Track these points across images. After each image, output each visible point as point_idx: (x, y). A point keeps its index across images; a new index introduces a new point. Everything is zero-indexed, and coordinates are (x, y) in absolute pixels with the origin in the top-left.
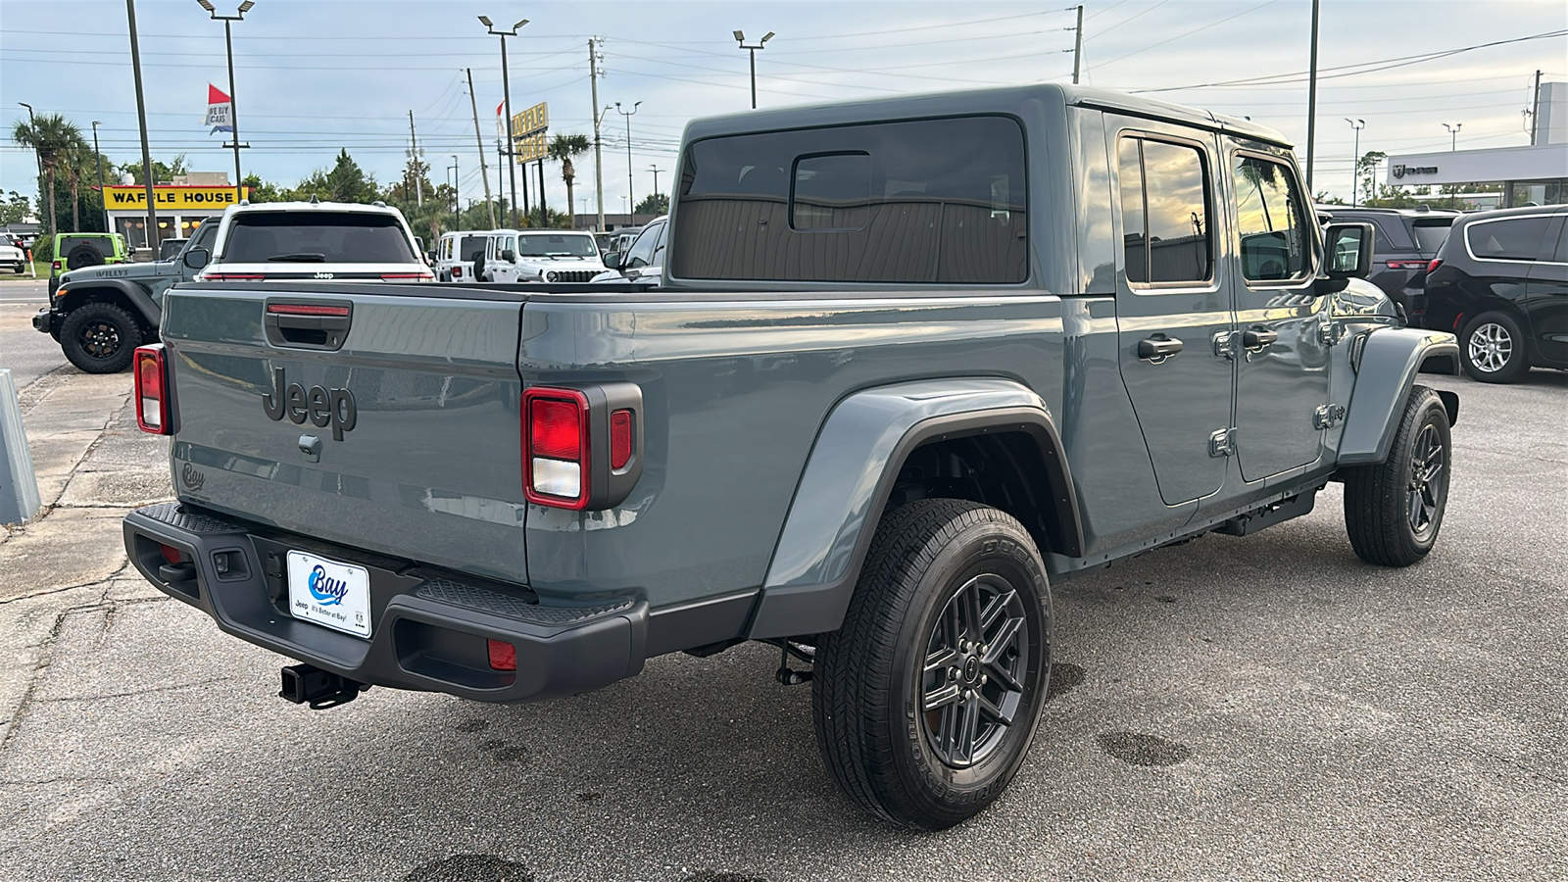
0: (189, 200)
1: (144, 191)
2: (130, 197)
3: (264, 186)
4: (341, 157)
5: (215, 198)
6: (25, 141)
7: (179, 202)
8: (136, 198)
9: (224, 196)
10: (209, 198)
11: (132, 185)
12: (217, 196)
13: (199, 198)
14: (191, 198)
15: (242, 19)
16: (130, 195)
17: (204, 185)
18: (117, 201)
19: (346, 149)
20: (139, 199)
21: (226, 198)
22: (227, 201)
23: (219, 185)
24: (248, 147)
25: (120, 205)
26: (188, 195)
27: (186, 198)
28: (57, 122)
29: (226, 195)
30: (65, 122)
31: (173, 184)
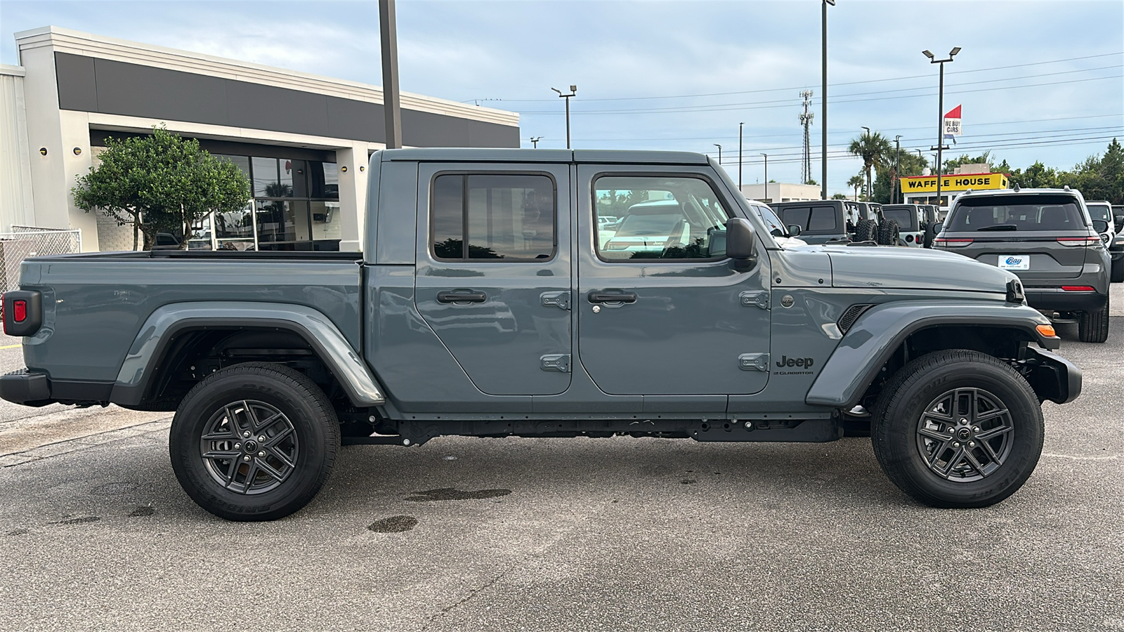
0: (959, 184)
1: (936, 179)
2: (920, 184)
3: (1046, 170)
4: (1112, 145)
5: (977, 182)
6: (856, 153)
7: (952, 186)
8: (923, 185)
9: (983, 181)
10: (973, 182)
11: (929, 175)
12: (978, 181)
13: (966, 182)
14: (960, 183)
15: (952, 60)
16: (920, 182)
17: (972, 173)
18: (911, 187)
19: (1117, 139)
20: (925, 184)
21: (985, 181)
22: (985, 184)
23: (980, 173)
24: (948, 148)
25: (912, 190)
26: (959, 181)
27: (957, 183)
28: (876, 138)
29: (985, 179)
30: (881, 137)
31: (955, 173)
